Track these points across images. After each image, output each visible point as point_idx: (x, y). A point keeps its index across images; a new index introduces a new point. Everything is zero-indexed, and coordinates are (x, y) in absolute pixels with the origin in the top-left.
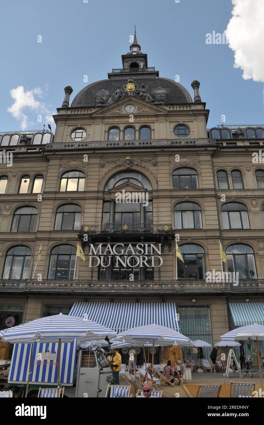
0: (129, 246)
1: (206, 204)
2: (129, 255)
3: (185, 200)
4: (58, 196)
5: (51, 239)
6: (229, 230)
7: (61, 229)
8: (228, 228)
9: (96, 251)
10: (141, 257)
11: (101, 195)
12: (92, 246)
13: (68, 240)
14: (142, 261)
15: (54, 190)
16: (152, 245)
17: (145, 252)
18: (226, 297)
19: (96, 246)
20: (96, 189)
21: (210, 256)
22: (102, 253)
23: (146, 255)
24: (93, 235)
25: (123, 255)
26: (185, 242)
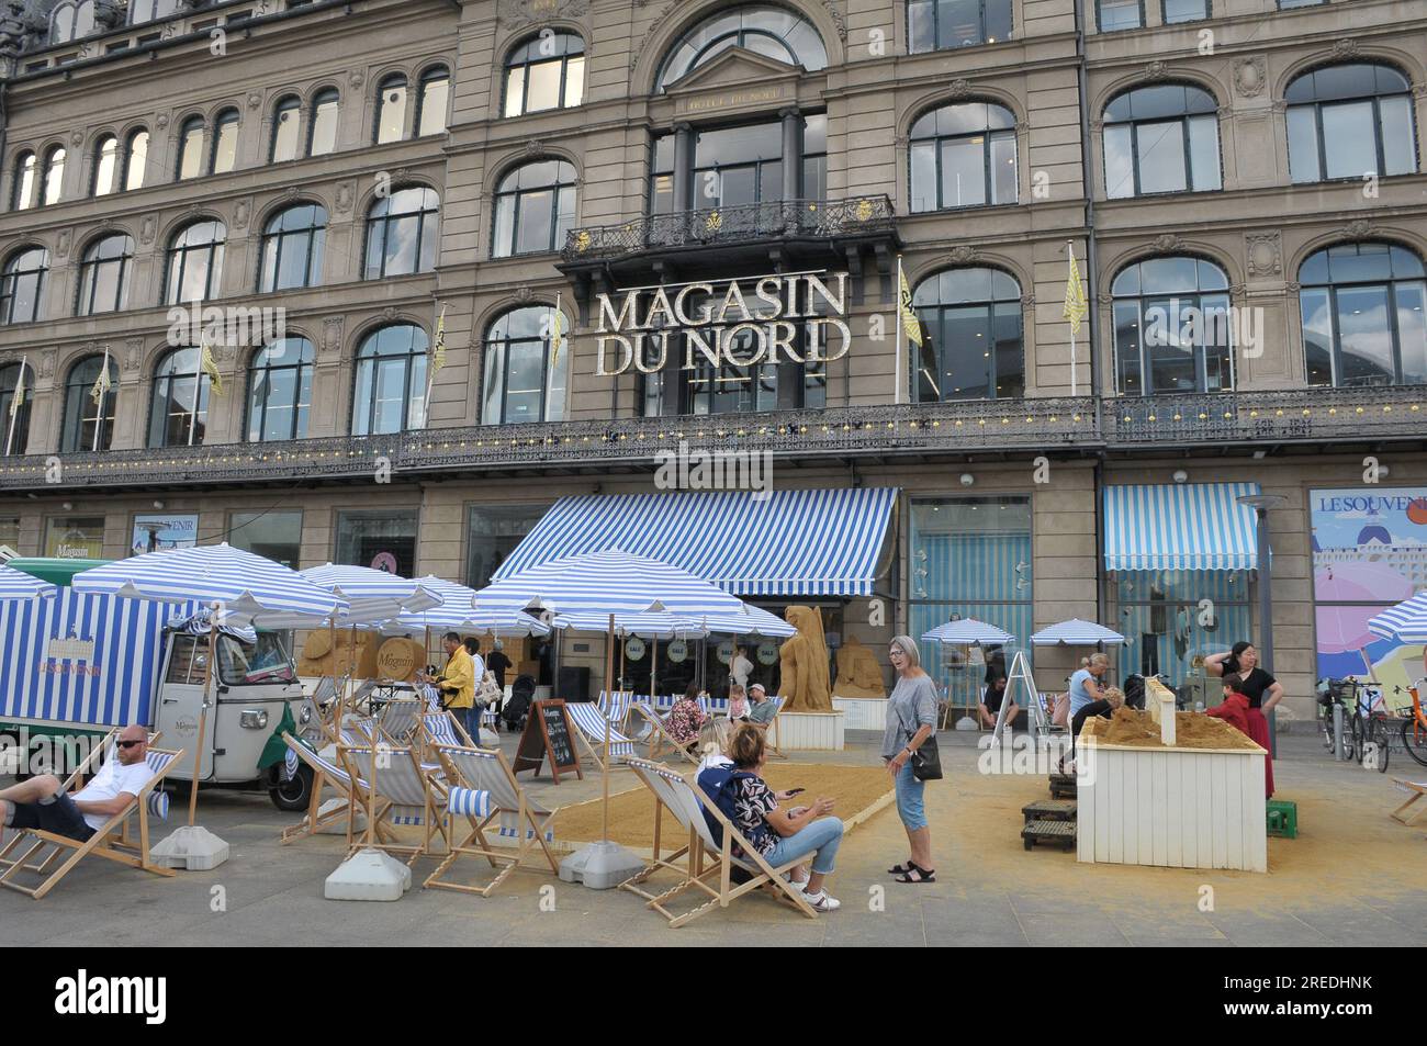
0: (731, 290)
1: (1035, 101)
2: (729, 325)
3: (949, 93)
4: (497, 134)
5: (479, 291)
6: (1130, 199)
7: (513, 251)
8: (1130, 193)
9: (618, 317)
10: (773, 327)
11: (639, 111)
12: (605, 300)
13: (533, 289)
14: (774, 343)
15: (481, 115)
16: (813, 281)
17: (785, 309)
18: (1094, 463)
19: (618, 302)
20: (620, 91)
21: (1038, 307)
22: (638, 324)
23: (791, 320)
24: (605, 264)
25: (710, 325)
26: (945, 260)
